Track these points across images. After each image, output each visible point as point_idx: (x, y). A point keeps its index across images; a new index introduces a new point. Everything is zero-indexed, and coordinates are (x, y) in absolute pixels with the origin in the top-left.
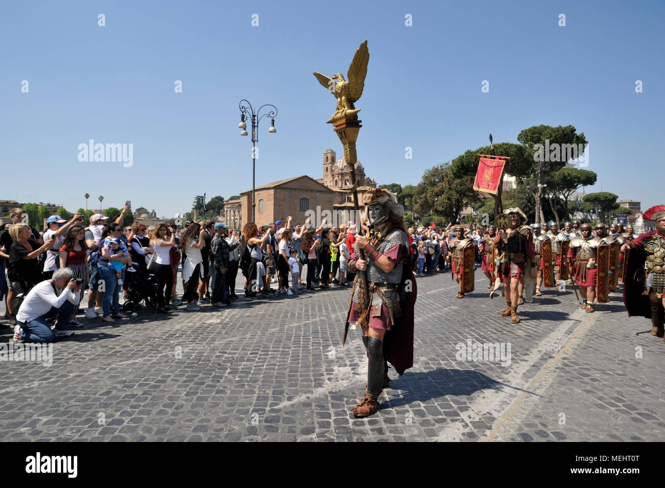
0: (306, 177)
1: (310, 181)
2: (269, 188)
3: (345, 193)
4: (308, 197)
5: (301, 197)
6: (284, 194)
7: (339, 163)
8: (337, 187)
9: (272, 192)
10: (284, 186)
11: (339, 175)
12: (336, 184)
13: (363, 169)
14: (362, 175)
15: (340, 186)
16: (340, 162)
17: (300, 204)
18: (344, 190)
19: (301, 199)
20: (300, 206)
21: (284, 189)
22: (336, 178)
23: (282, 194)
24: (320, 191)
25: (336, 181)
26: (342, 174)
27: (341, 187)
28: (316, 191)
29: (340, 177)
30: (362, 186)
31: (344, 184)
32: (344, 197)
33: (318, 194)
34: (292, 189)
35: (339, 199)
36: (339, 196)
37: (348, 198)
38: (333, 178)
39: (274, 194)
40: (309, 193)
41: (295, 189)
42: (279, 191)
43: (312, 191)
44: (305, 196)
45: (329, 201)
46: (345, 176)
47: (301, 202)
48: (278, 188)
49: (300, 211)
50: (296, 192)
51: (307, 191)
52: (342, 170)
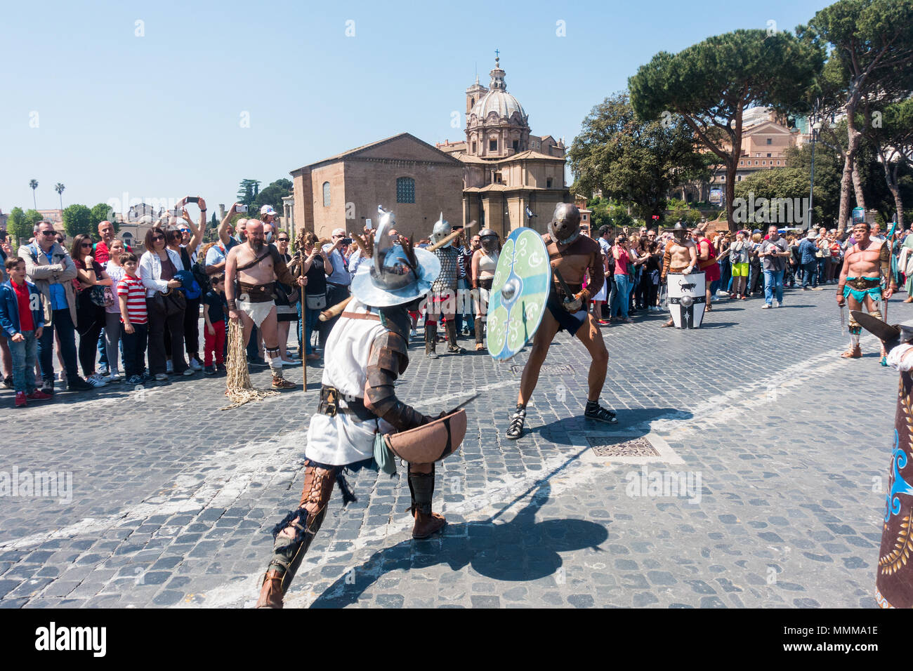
0: (407, 135)
1: (415, 143)
2: (335, 161)
3: (491, 166)
4: (412, 175)
5: (398, 175)
6: (365, 171)
7: (478, 108)
8: (476, 154)
9: (341, 166)
10: (364, 155)
11: (478, 130)
12: (474, 150)
13: (526, 118)
14: (522, 129)
15: (480, 154)
16: (481, 105)
17: (398, 189)
18: (489, 159)
19: (398, 180)
20: (398, 193)
21: (364, 160)
22: (474, 138)
23: (360, 170)
24: (436, 164)
25: (474, 144)
26: (485, 130)
27: (484, 154)
28: (427, 163)
29: (481, 136)
30: (523, 151)
31: (488, 150)
32: (487, 174)
33: (432, 169)
34: (380, 160)
35: (478, 178)
36: (478, 171)
37: (495, 175)
38: (469, 138)
39: (345, 171)
40: (414, 167)
41: (387, 161)
42: (353, 165)
43: (419, 163)
44: (405, 173)
45: (453, 182)
46: (491, 133)
47: (398, 185)
48: (350, 159)
49: (398, 201)
50: (388, 167)
51: (410, 163)
52: (484, 121)
